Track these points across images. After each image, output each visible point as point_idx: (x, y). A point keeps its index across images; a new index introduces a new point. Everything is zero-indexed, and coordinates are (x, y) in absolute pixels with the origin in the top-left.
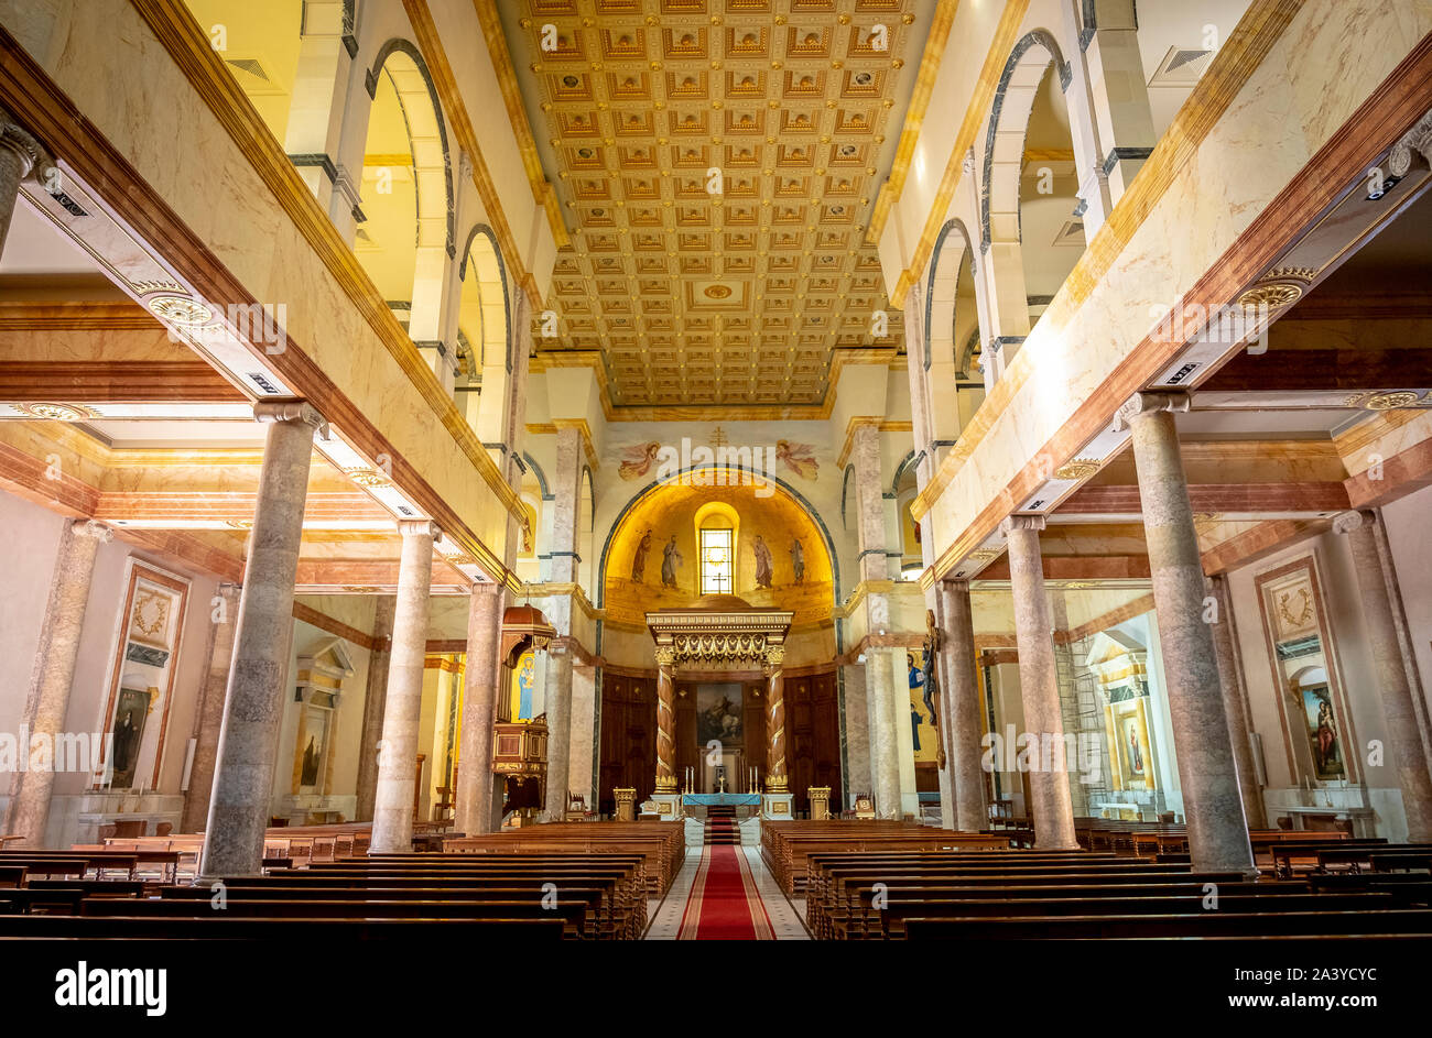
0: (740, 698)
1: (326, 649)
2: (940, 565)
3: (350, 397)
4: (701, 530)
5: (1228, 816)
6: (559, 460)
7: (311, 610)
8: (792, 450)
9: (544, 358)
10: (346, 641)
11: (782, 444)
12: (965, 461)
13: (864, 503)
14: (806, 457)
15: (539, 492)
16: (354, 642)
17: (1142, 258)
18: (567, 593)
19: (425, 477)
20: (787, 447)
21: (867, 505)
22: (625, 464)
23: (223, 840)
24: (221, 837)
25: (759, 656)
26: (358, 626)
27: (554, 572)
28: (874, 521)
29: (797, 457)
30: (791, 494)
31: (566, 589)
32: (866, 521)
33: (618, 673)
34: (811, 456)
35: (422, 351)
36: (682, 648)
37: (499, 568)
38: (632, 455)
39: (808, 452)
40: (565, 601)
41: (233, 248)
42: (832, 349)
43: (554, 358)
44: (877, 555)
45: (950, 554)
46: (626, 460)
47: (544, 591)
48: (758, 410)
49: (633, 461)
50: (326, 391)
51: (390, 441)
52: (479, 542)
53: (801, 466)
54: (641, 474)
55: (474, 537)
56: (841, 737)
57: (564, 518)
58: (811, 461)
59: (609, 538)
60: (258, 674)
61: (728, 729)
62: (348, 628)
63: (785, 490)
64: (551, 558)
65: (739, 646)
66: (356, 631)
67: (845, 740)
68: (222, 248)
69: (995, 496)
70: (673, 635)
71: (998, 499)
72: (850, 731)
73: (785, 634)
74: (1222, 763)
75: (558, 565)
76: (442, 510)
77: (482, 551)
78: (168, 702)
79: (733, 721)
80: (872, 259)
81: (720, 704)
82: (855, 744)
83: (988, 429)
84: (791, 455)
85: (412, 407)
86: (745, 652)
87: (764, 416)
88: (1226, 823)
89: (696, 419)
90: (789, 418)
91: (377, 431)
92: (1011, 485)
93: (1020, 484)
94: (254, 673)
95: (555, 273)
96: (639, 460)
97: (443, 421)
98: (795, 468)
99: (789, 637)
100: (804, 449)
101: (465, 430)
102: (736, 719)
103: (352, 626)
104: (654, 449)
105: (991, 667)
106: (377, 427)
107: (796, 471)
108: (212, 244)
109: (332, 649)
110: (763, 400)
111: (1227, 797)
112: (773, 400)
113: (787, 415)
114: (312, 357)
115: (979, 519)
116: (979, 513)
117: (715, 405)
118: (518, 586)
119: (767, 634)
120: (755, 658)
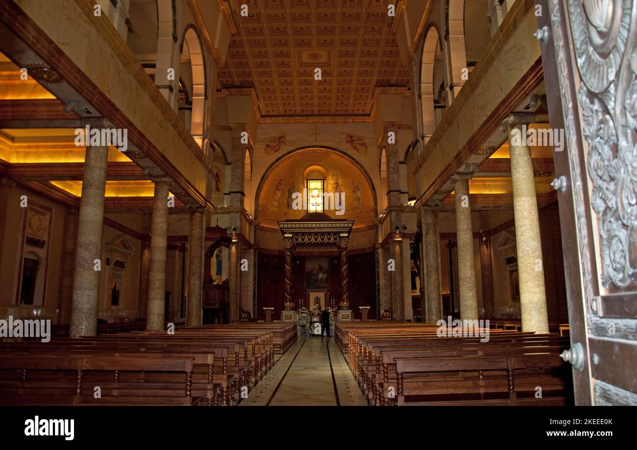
0: (327, 264)
1: (120, 240)
2: (424, 197)
3: (127, 115)
4: (307, 180)
5: (539, 311)
6: (233, 144)
7: (112, 221)
8: (354, 138)
9: (225, 92)
10: (129, 237)
11: (349, 136)
12: (436, 145)
13: (390, 166)
14: (361, 142)
15: (223, 161)
16: (133, 236)
17: (514, 48)
18: (238, 212)
19: (164, 154)
20: (351, 137)
21: (391, 167)
22: (268, 146)
23: (78, 323)
24: (77, 322)
25: (336, 244)
26: (134, 228)
27: (232, 201)
28: (395, 175)
29: (357, 142)
30: (353, 162)
31: (239, 210)
32: (391, 175)
33: (265, 252)
34: (364, 142)
35: (161, 90)
36: (297, 240)
37: (203, 199)
38: (272, 142)
39: (362, 140)
40: (238, 216)
41: (68, 44)
42: (375, 86)
43: (230, 91)
44: (396, 193)
45: (428, 192)
46: (268, 144)
47: (227, 211)
48: (336, 118)
49: (271, 144)
50: (114, 112)
51: (147, 136)
52: (192, 186)
53: (358, 147)
54: (276, 151)
55: (189, 183)
56: (377, 283)
57: (236, 174)
58: (363, 144)
59: (260, 184)
60: (89, 248)
61: (321, 280)
62: (130, 229)
63: (350, 159)
64: (230, 194)
65: (326, 238)
66: (134, 231)
67: (379, 285)
68: (63, 44)
69: (448, 163)
70: (292, 233)
71: (450, 165)
72: (382, 280)
73: (349, 232)
74: (538, 287)
75: (234, 198)
76: (173, 170)
77: (194, 191)
78: (47, 265)
79: (323, 276)
80: (394, 40)
81: (317, 268)
82: (384, 286)
83: (447, 129)
84: (353, 141)
85: (157, 119)
86: (328, 241)
87: (340, 121)
88: (538, 314)
89: (305, 122)
90: (352, 122)
91: (140, 132)
92: (456, 157)
93: (459, 158)
94: (87, 248)
95: (229, 47)
96: (275, 144)
97: (172, 125)
98: (355, 148)
99: (351, 234)
100: (360, 139)
101: (184, 130)
102: (325, 275)
103: (132, 229)
104: (283, 138)
105: (452, 249)
106: (140, 129)
107: (356, 150)
108: (58, 42)
109: (122, 240)
110: (339, 113)
111: (539, 302)
112: (344, 113)
113: (351, 120)
114: (108, 96)
115: (441, 174)
116: (442, 171)
117: (314, 115)
118: (213, 208)
119: (340, 232)
120: (334, 244)
